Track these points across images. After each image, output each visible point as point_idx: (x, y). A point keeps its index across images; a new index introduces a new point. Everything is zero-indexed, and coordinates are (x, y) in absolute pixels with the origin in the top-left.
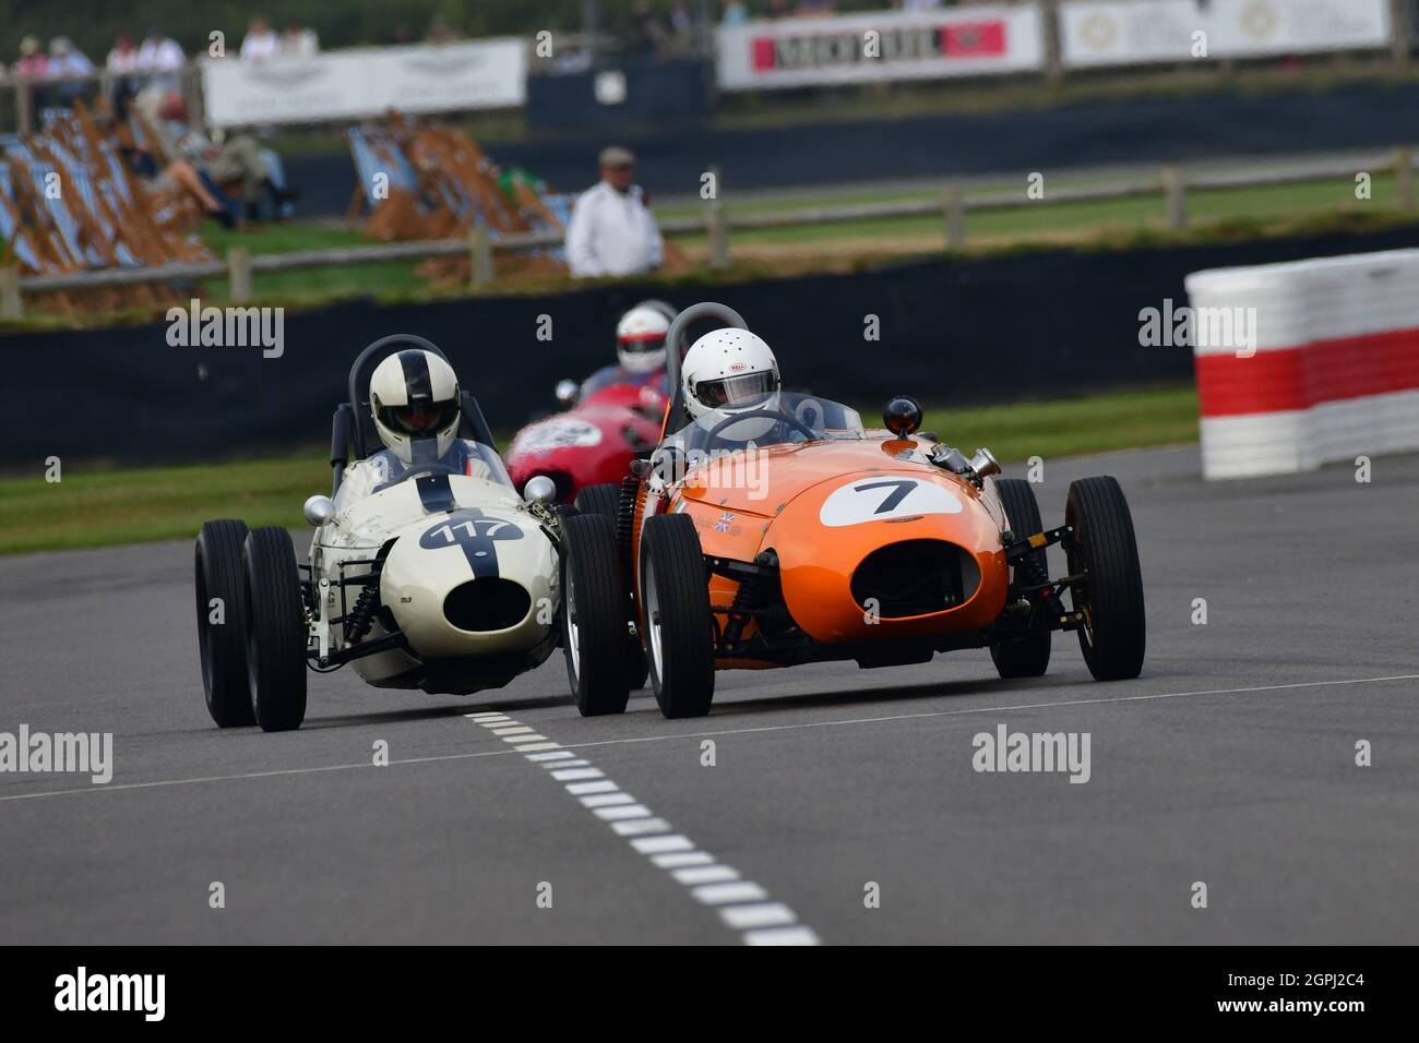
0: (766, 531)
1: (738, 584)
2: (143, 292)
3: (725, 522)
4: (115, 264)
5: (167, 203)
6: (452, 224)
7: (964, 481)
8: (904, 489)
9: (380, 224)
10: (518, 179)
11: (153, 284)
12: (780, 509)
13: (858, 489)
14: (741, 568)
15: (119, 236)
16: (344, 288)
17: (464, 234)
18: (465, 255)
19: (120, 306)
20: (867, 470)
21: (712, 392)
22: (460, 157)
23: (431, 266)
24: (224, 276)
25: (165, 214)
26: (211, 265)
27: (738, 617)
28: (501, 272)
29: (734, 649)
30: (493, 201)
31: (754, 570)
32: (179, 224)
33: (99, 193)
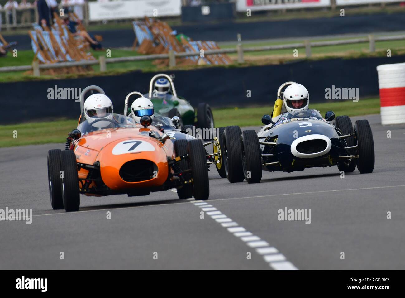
0: (97, 156)
1: (88, 171)
2: (74, 69)
3: (87, 152)
4: (66, 61)
5: (81, 43)
6: (163, 49)
7: (159, 141)
8: (138, 143)
9: (142, 49)
10: (182, 37)
11: (77, 66)
12: (102, 149)
13: (124, 143)
14: (89, 166)
15: (67, 52)
16: (133, 68)
17: (167, 52)
18: (168, 58)
19: (68, 73)
20: (128, 137)
21: (92, 113)
22: (166, 30)
23: (157, 61)
24: (98, 64)
25: (81, 46)
26: (94, 61)
27: (88, 181)
28: (177, 63)
29: (87, 191)
30: (175, 43)
31: (93, 167)
32: (84, 49)
33: (62, 40)
